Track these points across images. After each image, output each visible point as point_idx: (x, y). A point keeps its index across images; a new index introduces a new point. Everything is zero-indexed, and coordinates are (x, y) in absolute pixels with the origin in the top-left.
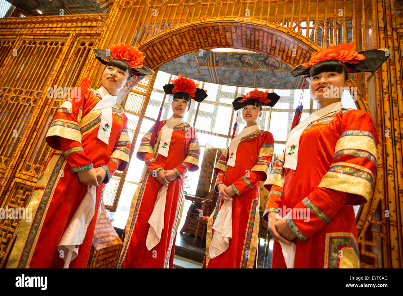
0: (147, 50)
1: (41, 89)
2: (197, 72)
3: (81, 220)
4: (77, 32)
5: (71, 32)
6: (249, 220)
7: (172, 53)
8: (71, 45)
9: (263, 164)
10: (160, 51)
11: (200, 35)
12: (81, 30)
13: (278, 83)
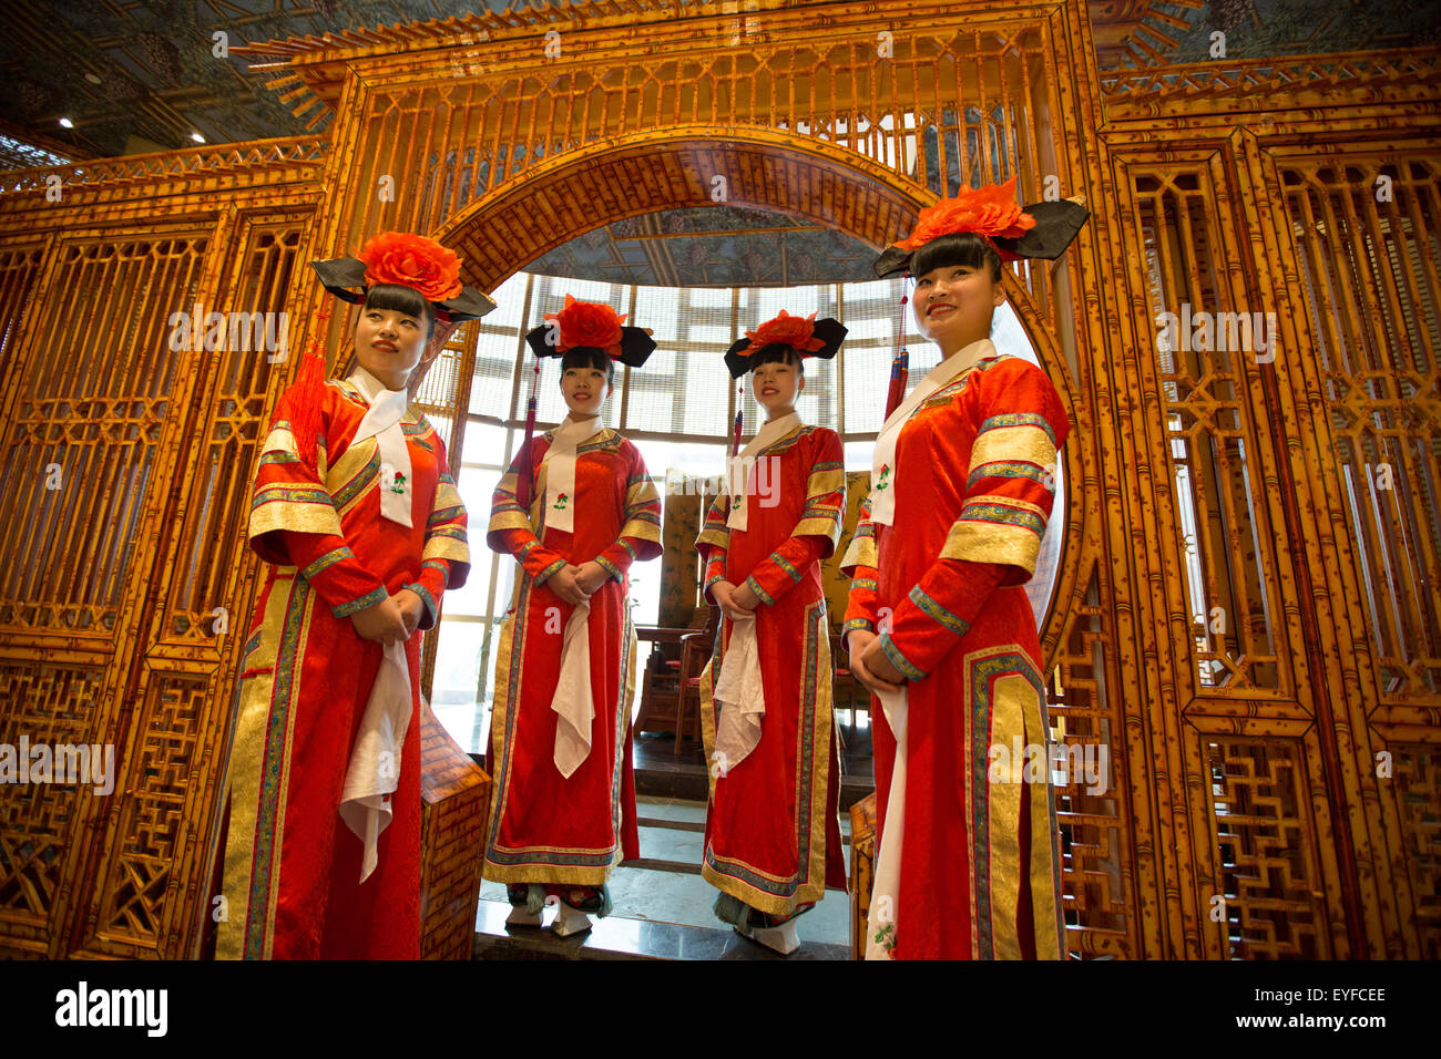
0: (468, 239)
1: (164, 394)
2: (608, 257)
3: (385, 732)
4: (241, 205)
5: (220, 207)
6: (804, 659)
7: (540, 238)
8: (229, 248)
9: (821, 516)
10: (504, 239)
11: (612, 182)
12: (251, 199)
13: (852, 265)
